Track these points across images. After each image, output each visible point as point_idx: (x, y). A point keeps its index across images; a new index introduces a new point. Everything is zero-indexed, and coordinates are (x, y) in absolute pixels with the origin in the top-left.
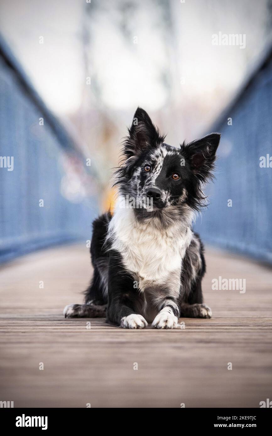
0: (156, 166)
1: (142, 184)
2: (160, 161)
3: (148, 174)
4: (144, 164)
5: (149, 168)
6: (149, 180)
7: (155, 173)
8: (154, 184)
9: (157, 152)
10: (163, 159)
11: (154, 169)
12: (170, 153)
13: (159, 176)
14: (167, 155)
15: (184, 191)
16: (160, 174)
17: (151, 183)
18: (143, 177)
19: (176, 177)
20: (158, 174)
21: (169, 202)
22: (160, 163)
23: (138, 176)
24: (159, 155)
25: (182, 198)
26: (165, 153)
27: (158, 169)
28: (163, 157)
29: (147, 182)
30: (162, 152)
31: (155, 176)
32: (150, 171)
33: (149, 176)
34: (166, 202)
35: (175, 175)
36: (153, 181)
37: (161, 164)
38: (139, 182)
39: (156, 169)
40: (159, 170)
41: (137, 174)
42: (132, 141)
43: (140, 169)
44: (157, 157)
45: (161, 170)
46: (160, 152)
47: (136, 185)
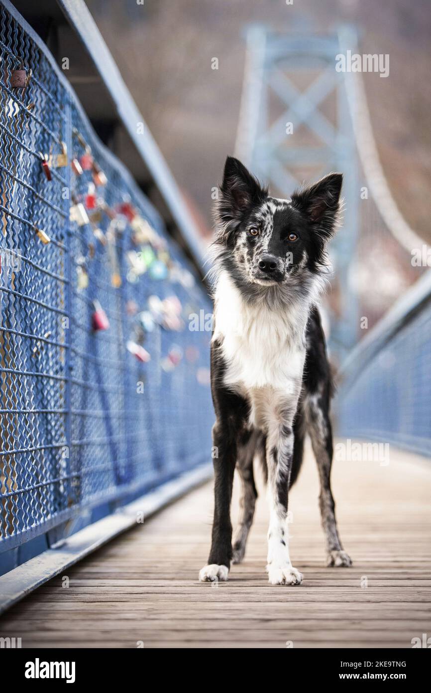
0: (265, 227)
1: (251, 254)
2: (269, 221)
3: (256, 239)
4: (248, 228)
5: (256, 231)
6: (259, 247)
7: (266, 236)
8: (267, 251)
9: (264, 208)
10: (272, 217)
11: (263, 231)
12: (280, 208)
13: (271, 240)
14: (276, 211)
15: (305, 255)
16: (272, 236)
17: (263, 250)
18: (251, 243)
19: (292, 238)
20: (270, 237)
21: (287, 273)
22: (269, 223)
23: (243, 244)
24: (266, 213)
25: (302, 264)
26: (274, 209)
27: (268, 231)
28: (271, 213)
29: (257, 250)
30: (269, 207)
31: (265, 240)
32: (259, 235)
33: (259, 242)
34: (284, 273)
35: (291, 236)
36: (265, 247)
37: (271, 223)
38: (246, 252)
39: (265, 231)
40: (270, 231)
41: (242, 241)
43: (244, 235)
45: (272, 231)
46: (267, 209)
47: (243, 257)
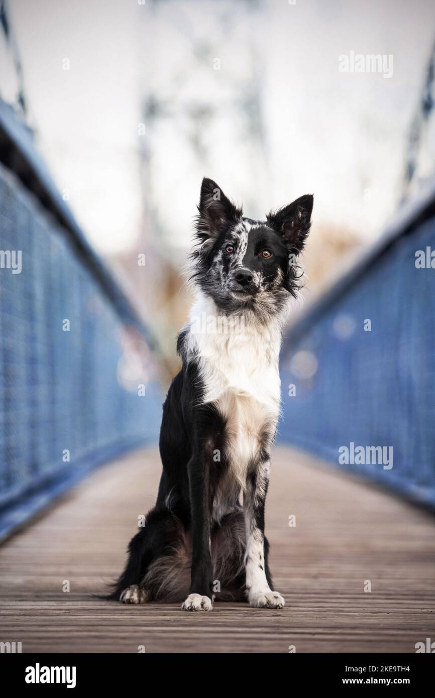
0: (240, 244)
1: (226, 270)
2: (244, 238)
3: (232, 256)
4: (224, 246)
5: (232, 248)
6: (234, 263)
7: (240, 253)
8: (242, 265)
9: (239, 227)
10: (247, 234)
11: (238, 249)
12: (254, 227)
13: (245, 256)
14: (251, 229)
15: (279, 272)
16: (246, 253)
17: (237, 265)
18: (226, 261)
19: (266, 254)
20: (244, 253)
21: (262, 287)
22: (244, 240)
23: (219, 261)
24: (241, 231)
25: (278, 281)
26: (249, 227)
27: (242, 248)
28: (246, 232)
29: (232, 266)
30: (244, 226)
31: (240, 257)
32: (234, 252)
33: (234, 258)
34: (259, 287)
35: (266, 252)
36: (240, 263)
37: (246, 241)
38: (222, 268)
39: (240, 248)
40: (244, 248)
41: (218, 258)
42: (203, 220)
43: (221, 253)
44: (239, 233)
45: (246, 248)
46: (242, 227)
47: (219, 273)
